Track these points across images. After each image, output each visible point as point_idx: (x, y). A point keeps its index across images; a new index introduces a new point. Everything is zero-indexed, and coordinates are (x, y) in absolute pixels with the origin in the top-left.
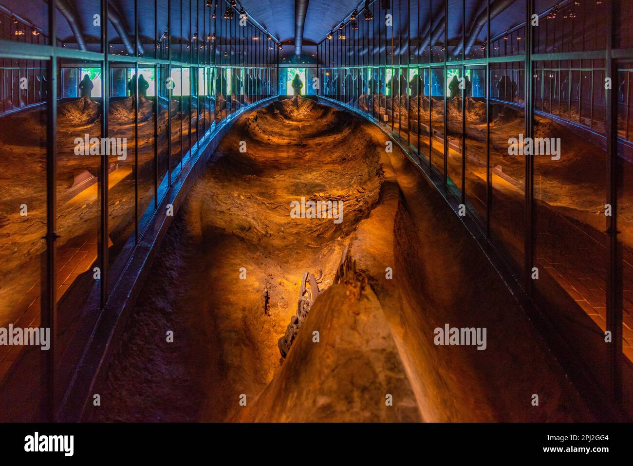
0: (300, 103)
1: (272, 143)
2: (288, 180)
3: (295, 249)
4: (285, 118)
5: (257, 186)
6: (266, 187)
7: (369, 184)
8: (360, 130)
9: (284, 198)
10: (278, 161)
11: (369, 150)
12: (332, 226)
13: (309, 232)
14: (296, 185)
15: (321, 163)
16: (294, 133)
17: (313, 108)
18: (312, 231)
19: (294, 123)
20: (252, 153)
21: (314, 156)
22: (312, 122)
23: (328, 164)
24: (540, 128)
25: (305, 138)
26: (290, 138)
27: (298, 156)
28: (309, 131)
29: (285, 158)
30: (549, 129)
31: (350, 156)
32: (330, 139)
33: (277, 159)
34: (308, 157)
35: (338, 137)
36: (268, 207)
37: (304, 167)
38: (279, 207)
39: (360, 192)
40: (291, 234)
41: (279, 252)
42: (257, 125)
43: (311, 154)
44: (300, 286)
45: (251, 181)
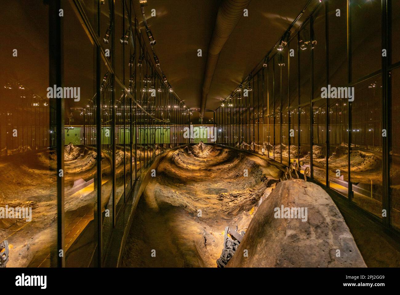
0: (204, 148)
1: (189, 169)
2: (203, 187)
3: (216, 219)
4: (195, 156)
5: (184, 189)
6: (190, 190)
7: (257, 186)
8: (246, 159)
9: (202, 196)
10: (194, 177)
11: (254, 169)
12: (237, 208)
13: (222, 212)
14: (209, 189)
15: (222, 179)
16: (202, 164)
17: (212, 150)
18: (224, 211)
19: (201, 159)
20: (178, 173)
21: (217, 175)
22: (212, 158)
23: (227, 179)
24: (366, 159)
25: (209, 166)
26: (200, 166)
27: (207, 175)
28: (211, 163)
29: (199, 176)
30: (373, 159)
31: (241, 174)
32: (226, 166)
33: (194, 176)
34: (213, 176)
35: (230, 165)
36: (193, 200)
37: (211, 181)
38: (200, 200)
39: (251, 191)
40: (211, 213)
41: (206, 221)
42: (179, 158)
43: (215, 174)
44: (224, 235)
45: (180, 187)
